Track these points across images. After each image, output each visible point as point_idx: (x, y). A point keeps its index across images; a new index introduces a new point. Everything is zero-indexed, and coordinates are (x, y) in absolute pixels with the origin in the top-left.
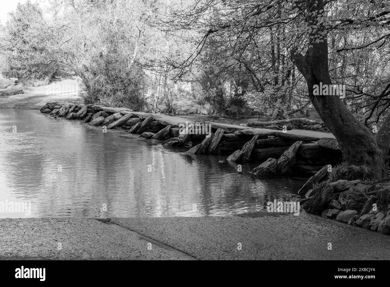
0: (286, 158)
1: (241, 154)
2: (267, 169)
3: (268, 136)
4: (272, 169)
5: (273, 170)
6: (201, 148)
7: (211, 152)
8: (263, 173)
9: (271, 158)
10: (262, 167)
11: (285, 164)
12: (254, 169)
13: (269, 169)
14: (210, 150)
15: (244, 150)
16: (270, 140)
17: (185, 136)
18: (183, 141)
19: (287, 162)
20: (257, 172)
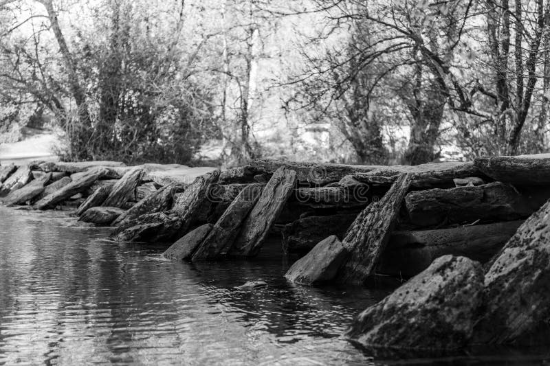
0: (530, 253)
1: (337, 251)
2: (425, 312)
3: (456, 180)
4: (455, 312)
5: (461, 316)
6: (209, 237)
7: (246, 253)
8: (403, 337)
9: (449, 258)
10: (400, 302)
11: (525, 284)
12: (363, 314)
13: (434, 311)
14: (247, 248)
15: (354, 234)
16: (460, 193)
17: (187, 208)
18: (179, 223)
19: (538, 273)
20: (376, 330)
